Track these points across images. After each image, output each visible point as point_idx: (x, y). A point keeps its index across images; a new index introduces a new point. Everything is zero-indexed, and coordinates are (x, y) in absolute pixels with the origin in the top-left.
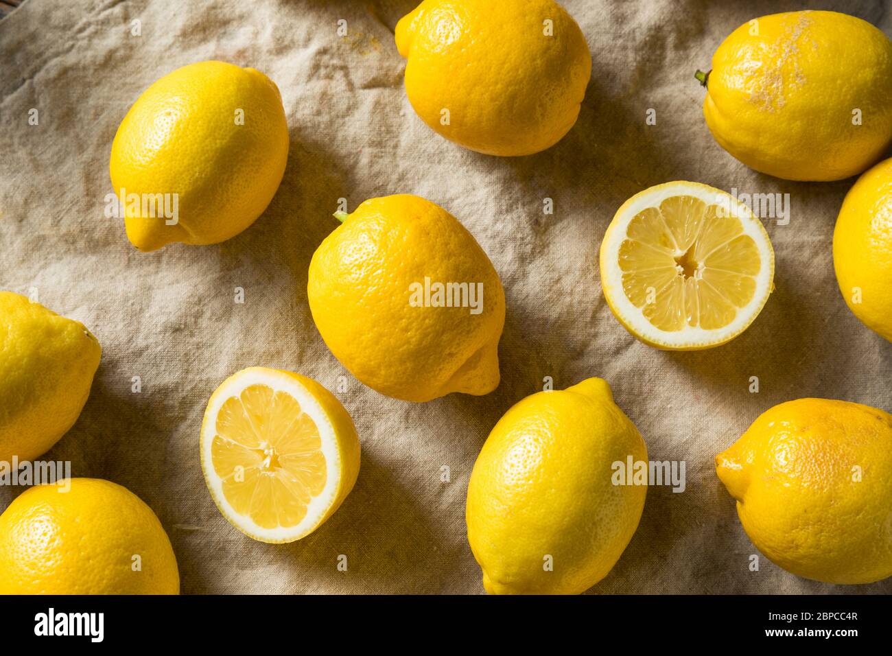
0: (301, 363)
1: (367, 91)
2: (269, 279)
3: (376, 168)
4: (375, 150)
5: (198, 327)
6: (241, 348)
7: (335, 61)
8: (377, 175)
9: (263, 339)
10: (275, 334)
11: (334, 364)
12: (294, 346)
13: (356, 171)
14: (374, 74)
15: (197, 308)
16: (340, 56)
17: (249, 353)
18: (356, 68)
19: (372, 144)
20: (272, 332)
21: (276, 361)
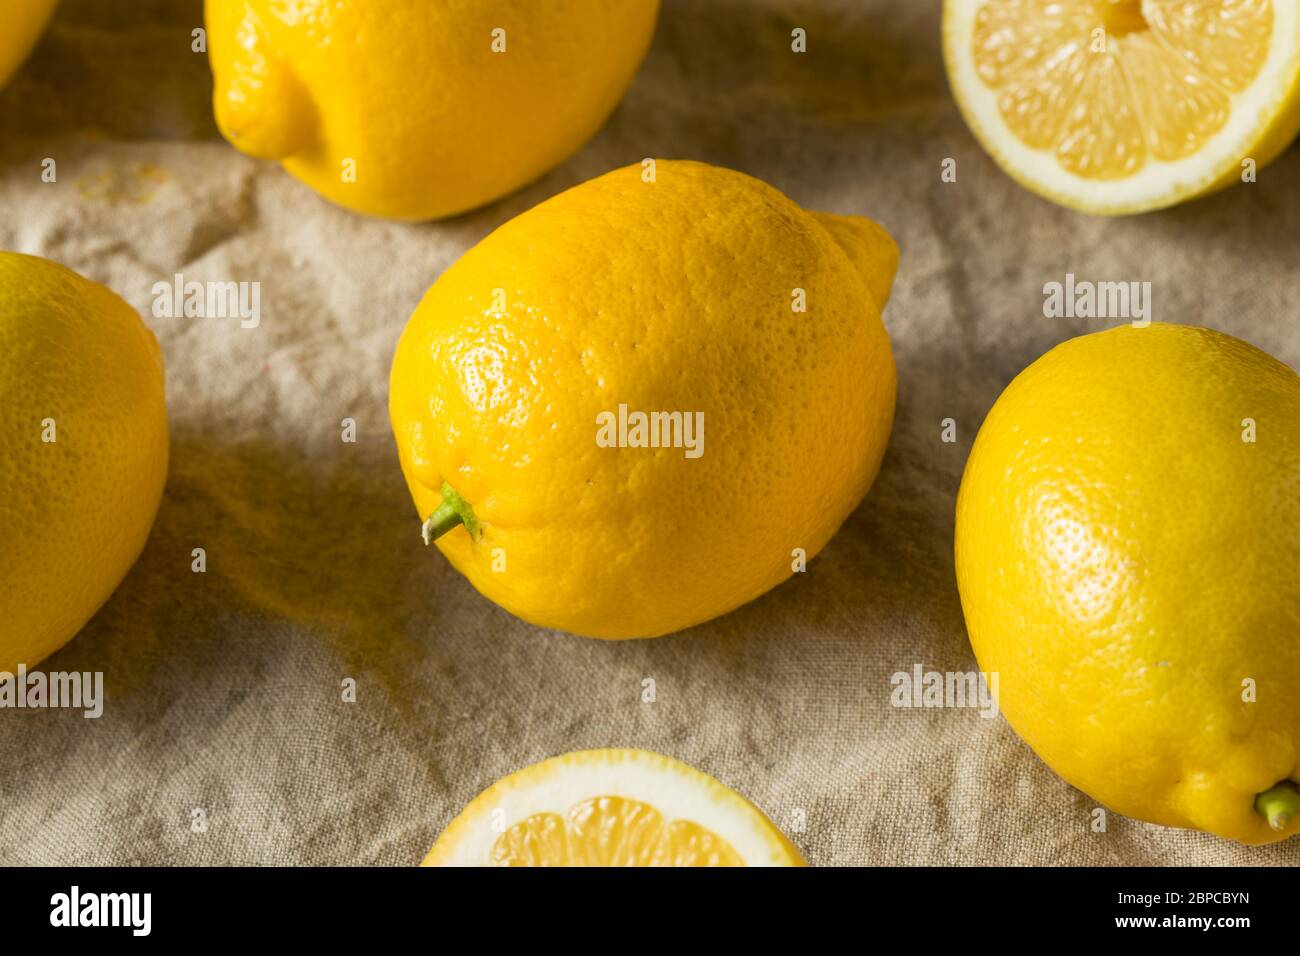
0: (447, 787)
1: (197, 267)
2: (256, 672)
3: (322, 376)
4: (297, 349)
5: (171, 851)
6: (299, 830)
7: (94, 244)
8: (334, 383)
9: (332, 786)
10: (352, 762)
11: (519, 751)
12: (408, 762)
13: (283, 407)
14: (188, 222)
15: (140, 820)
16: (98, 228)
17: (322, 831)
18: (146, 232)
19: (280, 341)
20: (341, 761)
21: (391, 815)
